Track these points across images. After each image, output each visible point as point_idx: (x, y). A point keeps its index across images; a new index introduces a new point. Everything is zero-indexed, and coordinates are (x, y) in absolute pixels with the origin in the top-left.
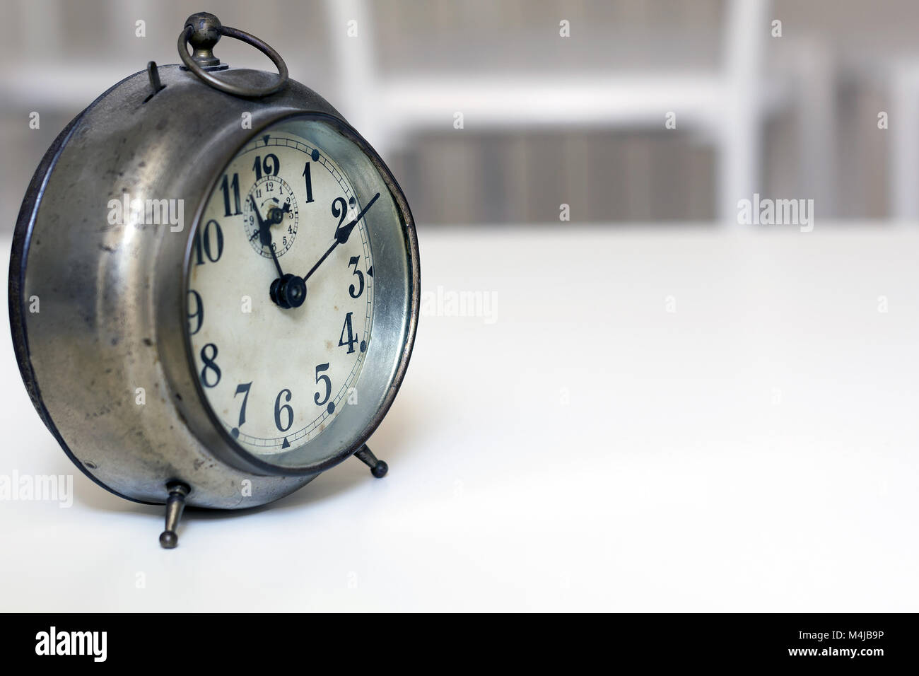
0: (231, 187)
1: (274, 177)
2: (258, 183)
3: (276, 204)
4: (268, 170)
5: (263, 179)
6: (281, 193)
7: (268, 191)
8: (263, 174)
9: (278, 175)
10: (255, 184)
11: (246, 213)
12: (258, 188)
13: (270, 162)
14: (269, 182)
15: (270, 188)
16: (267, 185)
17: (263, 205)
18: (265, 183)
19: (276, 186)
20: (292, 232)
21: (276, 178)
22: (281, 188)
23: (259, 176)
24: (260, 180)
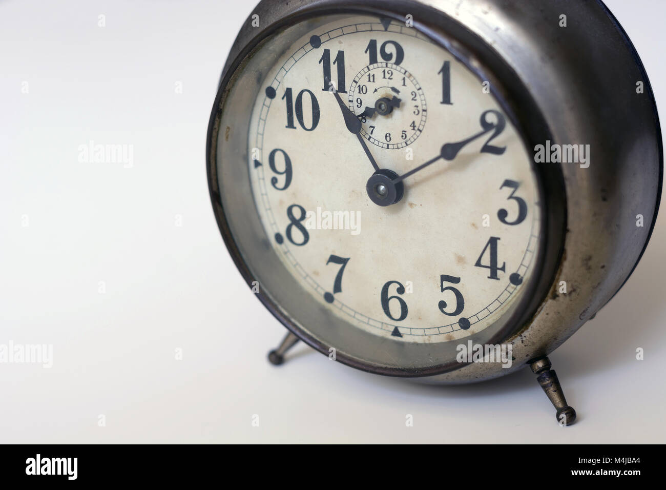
0: (334, 63)
1: (394, 66)
2: (371, 67)
3: (394, 94)
4: (387, 57)
5: (380, 65)
6: (404, 85)
7: (384, 77)
8: (379, 58)
9: (402, 65)
10: (368, 67)
11: (351, 93)
12: (372, 73)
13: (390, 49)
14: (387, 70)
15: (387, 76)
16: (384, 71)
17: (376, 90)
18: (382, 69)
19: (398, 76)
20: (416, 128)
21: (398, 68)
22: (404, 79)
23: (373, 60)
24: (375, 65)
